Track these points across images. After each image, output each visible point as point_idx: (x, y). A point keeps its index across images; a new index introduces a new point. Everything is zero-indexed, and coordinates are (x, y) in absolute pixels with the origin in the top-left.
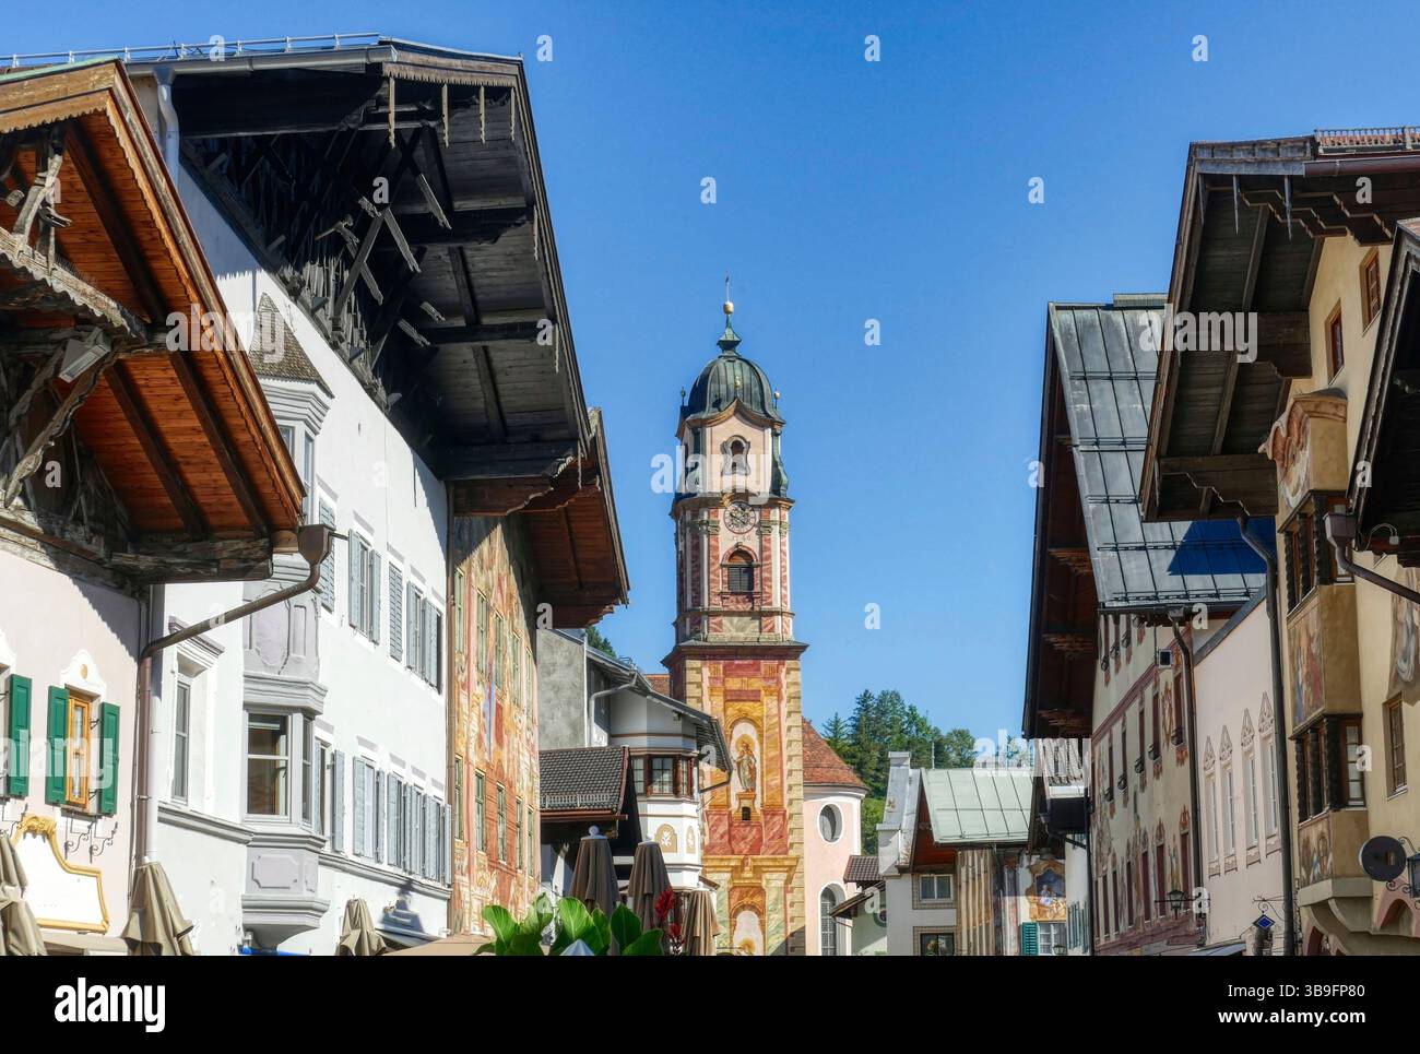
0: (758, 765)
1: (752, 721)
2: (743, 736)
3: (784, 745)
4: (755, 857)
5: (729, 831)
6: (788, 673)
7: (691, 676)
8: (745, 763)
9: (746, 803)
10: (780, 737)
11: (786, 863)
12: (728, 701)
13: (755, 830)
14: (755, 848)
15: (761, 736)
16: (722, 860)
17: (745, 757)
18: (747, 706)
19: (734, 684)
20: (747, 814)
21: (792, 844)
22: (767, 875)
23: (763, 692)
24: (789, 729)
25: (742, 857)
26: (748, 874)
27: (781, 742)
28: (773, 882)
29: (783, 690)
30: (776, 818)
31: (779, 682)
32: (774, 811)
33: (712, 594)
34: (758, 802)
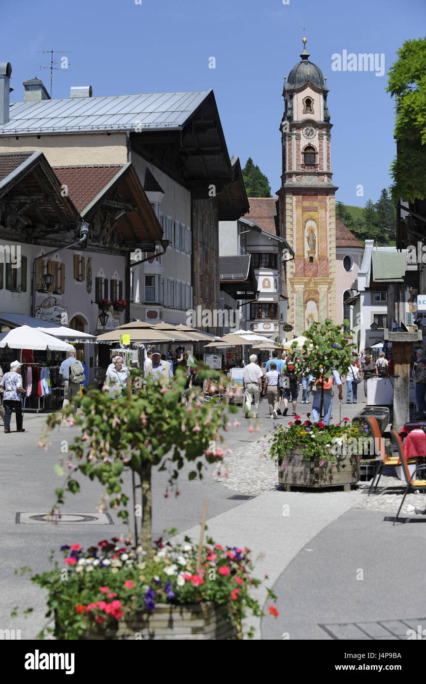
0: (316, 239)
1: (314, 220)
2: (311, 226)
3: (328, 230)
4: (315, 278)
5: (304, 267)
6: (330, 199)
7: (288, 200)
8: (311, 238)
9: (311, 255)
10: (326, 227)
11: (328, 281)
12: (304, 211)
13: (315, 267)
14: (315, 275)
15: (318, 227)
16: (301, 279)
17: (311, 235)
18: (312, 213)
19: (307, 204)
20: (311, 259)
21: (331, 273)
22: (320, 286)
23: (319, 208)
24: (330, 223)
25: (309, 278)
26: (312, 285)
27: (327, 229)
28: (323, 289)
29: (328, 207)
30: (324, 262)
31: (326, 203)
32: (323, 258)
33: (298, 165)
34: (316, 255)
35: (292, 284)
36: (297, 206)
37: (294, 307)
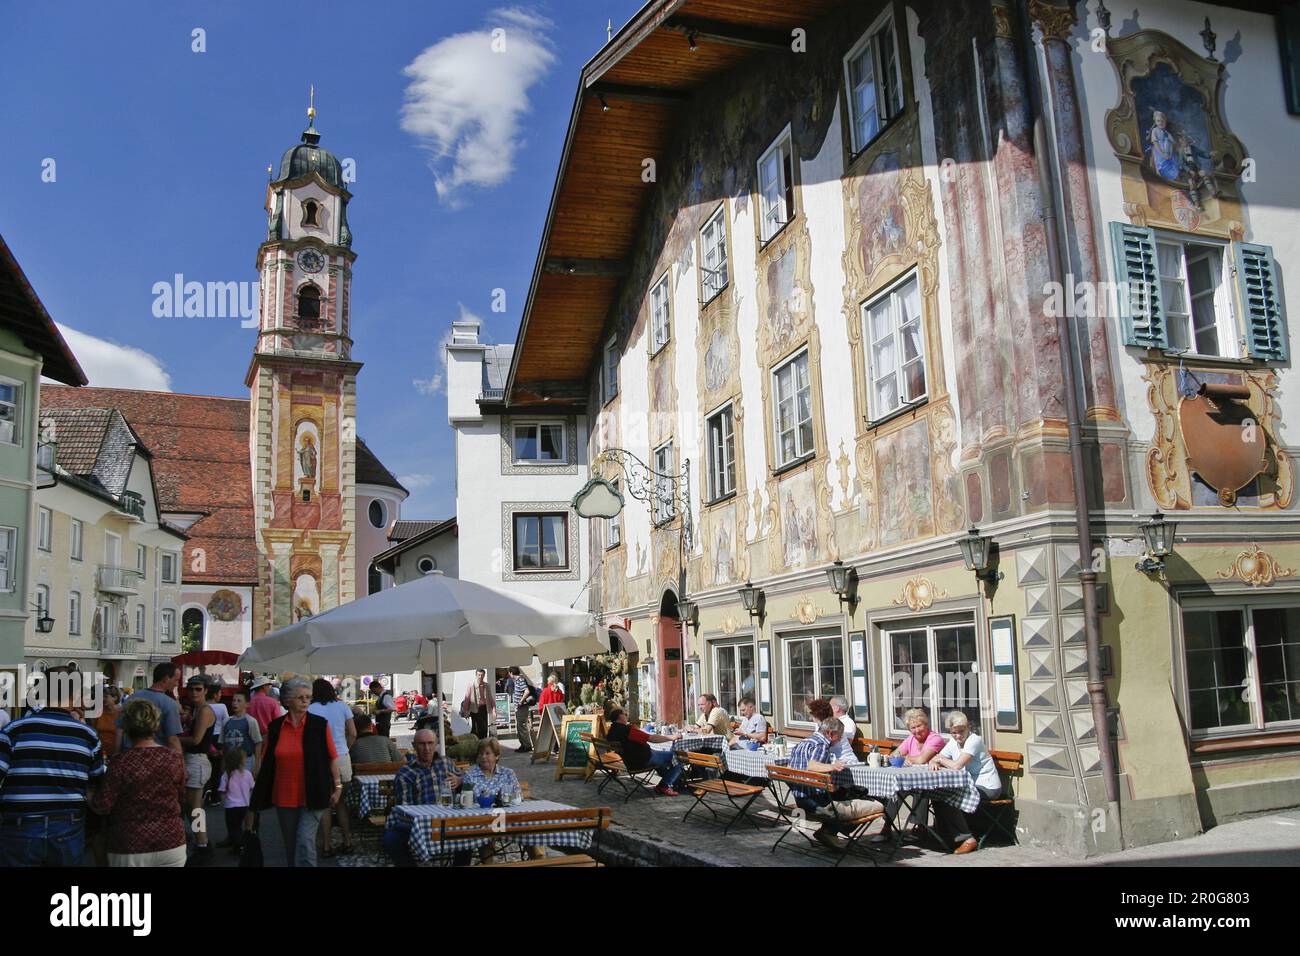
0: (318, 457)
1: (314, 421)
2: (307, 432)
3: (341, 441)
4: (315, 531)
5: (291, 509)
6: (345, 384)
7: (263, 380)
8: (307, 455)
9: (306, 487)
10: (338, 435)
11: (340, 537)
12: (296, 403)
13: (314, 509)
14: (315, 523)
15: (322, 434)
16: (285, 532)
17: (307, 449)
18: (310, 409)
19: (300, 392)
20: (307, 493)
21: (345, 522)
22: (324, 546)
23: (325, 399)
24: (345, 429)
25: (302, 530)
26: (307, 544)
27: (338, 440)
28: (329, 552)
29: (340, 399)
30: (333, 500)
31: (338, 391)
32: (330, 494)
33: (286, 318)
34: (317, 488)
35: (268, 540)
36: (281, 394)
37: (271, 586)
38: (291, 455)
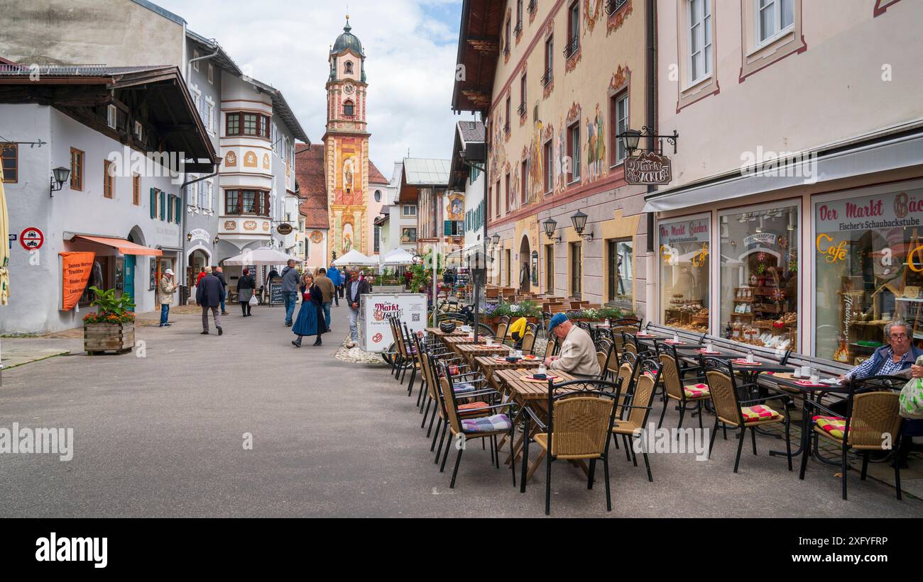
0: (353, 175)
1: (351, 159)
2: (348, 164)
3: (362, 168)
4: (351, 206)
5: (342, 197)
6: (364, 143)
7: (331, 144)
8: (348, 174)
9: (348, 187)
10: (361, 165)
11: (362, 208)
12: (343, 152)
13: (351, 197)
14: (351, 203)
16: (340, 206)
17: (349, 172)
18: (349, 154)
19: (345, 146)
21: (364, 202)
22: (355, 212)
23: (355, 150)
24: (364, 162)
25: (347, 206)
26: (348, 211)
28: (357, 214)
29: (362, 149)
30: (359, 193)
31: (361, 146)
32: (358, 190)
33: (339, 115)
34: (352, 187)
35: (333, 210)
36: (337, 148)
37: (334, 229)
38: (342, 174)
